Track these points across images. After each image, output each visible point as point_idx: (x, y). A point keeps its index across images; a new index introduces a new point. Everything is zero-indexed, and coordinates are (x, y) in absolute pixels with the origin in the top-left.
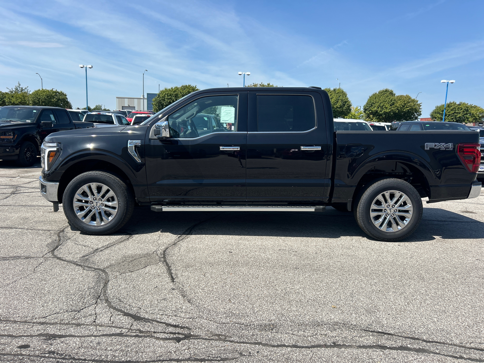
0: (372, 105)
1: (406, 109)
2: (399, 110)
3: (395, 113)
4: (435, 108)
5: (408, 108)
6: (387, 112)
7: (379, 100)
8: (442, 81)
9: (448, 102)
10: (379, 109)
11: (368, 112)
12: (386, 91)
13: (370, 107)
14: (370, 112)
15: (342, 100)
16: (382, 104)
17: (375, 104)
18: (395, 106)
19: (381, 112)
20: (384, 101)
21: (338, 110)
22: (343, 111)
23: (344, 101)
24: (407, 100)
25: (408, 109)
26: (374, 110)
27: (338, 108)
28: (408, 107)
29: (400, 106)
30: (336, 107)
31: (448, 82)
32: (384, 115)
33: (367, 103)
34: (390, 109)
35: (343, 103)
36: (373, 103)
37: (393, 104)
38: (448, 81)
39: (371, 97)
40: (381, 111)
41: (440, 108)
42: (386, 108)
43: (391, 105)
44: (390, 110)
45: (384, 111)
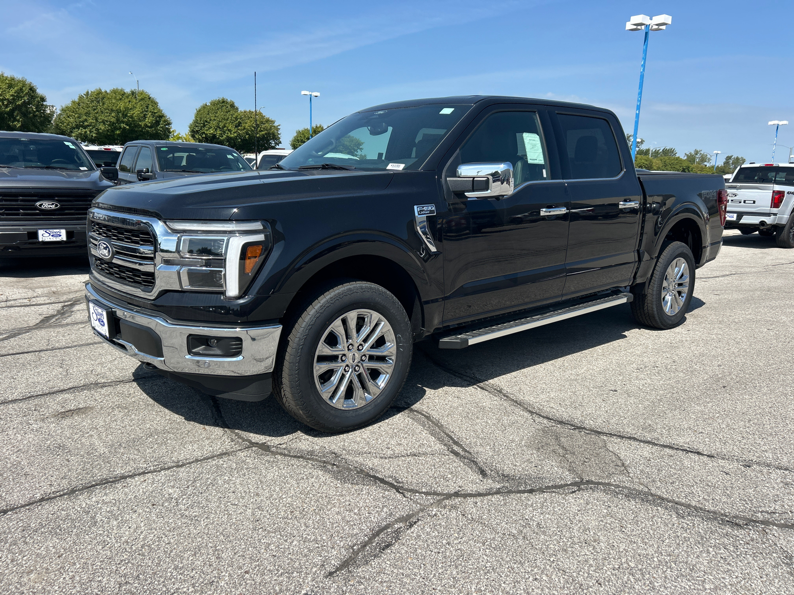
0: (204, 126)
1: (261, 133)
2: (249, 134)
3: (244, 140)
4: (296, 134)
5: (263, 133)
6: (231, 138)
7: (215, 117)
8: (303, 92)
9: (314, 126)
10: (219, 132)
11: (200, 136)
12: (223, 102)
13: (203, 128)
14: (203, 136)
15: (152, 112)
16: (221, 125)
17: (209, 123)
18: (242, 128)
19: (222, 137)
20: (224, 119)
21: (148, 131)
22: (157, 133)
23: (156, 114)
24: (260, 121)
25: (263, 135)
26: (209, 134)
27: (148, 127)
28: (262, 131)
29: (251, 129)
30: (144, 125)
31: (311, 95)
32: (227, 142)
33: (196, 122)
34: (235, 133)
35: (156, 119)
36: (207, 122)
37: (239, 124)
38: (310, 93)
39: (200, 111)
40: (221, 135)
41: (303, 134)
42: (230, 131)
43: (236, 127)
44: (236, 135)
45: (227, 136)
